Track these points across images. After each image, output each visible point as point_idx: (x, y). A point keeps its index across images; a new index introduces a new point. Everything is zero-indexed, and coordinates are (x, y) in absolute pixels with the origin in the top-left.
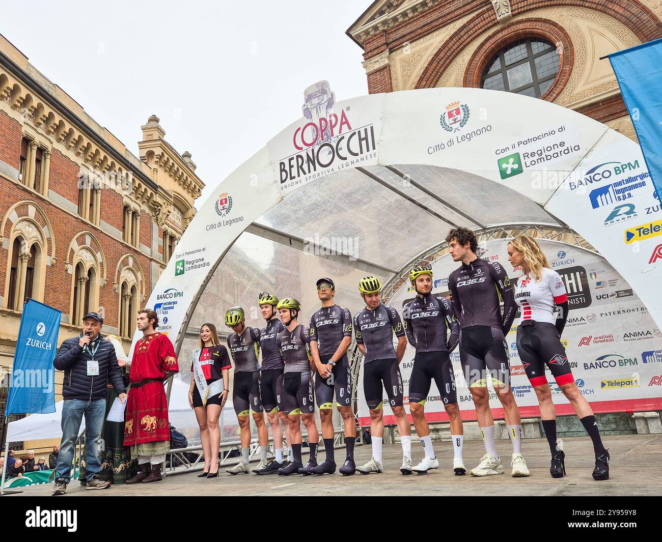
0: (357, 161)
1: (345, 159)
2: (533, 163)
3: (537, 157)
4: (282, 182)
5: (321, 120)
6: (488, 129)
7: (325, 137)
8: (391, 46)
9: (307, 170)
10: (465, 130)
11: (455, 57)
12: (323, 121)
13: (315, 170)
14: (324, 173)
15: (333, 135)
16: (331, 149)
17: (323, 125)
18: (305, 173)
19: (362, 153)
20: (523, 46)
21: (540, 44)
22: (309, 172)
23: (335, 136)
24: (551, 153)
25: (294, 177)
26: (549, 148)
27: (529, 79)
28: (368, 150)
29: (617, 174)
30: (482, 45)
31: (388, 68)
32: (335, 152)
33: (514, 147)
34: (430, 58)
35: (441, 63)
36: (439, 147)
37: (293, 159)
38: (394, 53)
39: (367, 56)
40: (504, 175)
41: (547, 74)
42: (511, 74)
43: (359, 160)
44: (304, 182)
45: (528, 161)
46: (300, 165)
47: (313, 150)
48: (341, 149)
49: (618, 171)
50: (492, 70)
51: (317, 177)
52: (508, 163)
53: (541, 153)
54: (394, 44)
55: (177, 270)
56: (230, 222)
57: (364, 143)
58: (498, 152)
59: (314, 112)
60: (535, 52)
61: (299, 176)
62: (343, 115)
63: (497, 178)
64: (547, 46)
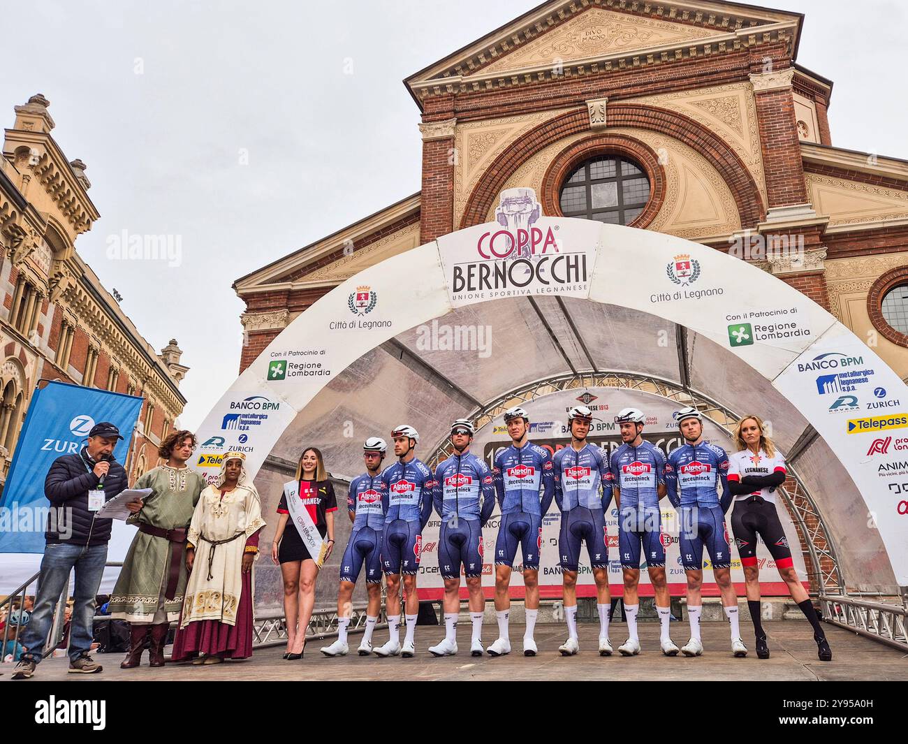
0: (562, 289)
1: (548, 283)
2: (764, 337)
3: (767, 332)
4: (455, 290)
5: (519, 231)
6: (719, 291)
7: (523, 252)
8: (460, 115)
9: (493, 285)
10: (694, 287)
11: (536, 152)
12: (522, 234)
13: (505, 286)
14: (516, 293)
15: (533, 253)
16: (529, 268)
17: (522, 237)
18: (490, 287)
19: (569, 281)
20: (612, 163)
21: (631, 166)
22: (497, 287)
23: (537, 253)
24: (783, 331)
25: (474, 289)
26: (781, 327)
27: (614, 201)
28: (577, 280)
29: (843, 365)
30: (569, 148)
31: (452, 141)
32: (534, 272)
33: (745, 316)
34: (507, 145)
35: (519, 155)
36: (663, 297)
37: (474, 266)
38: (462, 126)
39: (427, 118)
40: (733, 342)
41: (633, 201)
42: (595, 189)
43: (565, 289)
44: (487, 298)
45: (760, 334)
46: (484, 276)
47: (504, 263)
48: (543, 270)
49: (844, 363)
50: (575, 179)
51: (506, 296)
52: (739, 332)
53: (773, 329)
54: (464, 114)
55: (271, 373)
56: (370, 325)
57: (573, 271)
58: (729, 318)
59: (511, 220)
60: (624, 173)
61: (481, 288)
62: (550, 233)
63: (726, 344)
64: (638, 171)
